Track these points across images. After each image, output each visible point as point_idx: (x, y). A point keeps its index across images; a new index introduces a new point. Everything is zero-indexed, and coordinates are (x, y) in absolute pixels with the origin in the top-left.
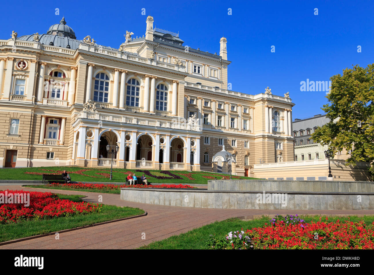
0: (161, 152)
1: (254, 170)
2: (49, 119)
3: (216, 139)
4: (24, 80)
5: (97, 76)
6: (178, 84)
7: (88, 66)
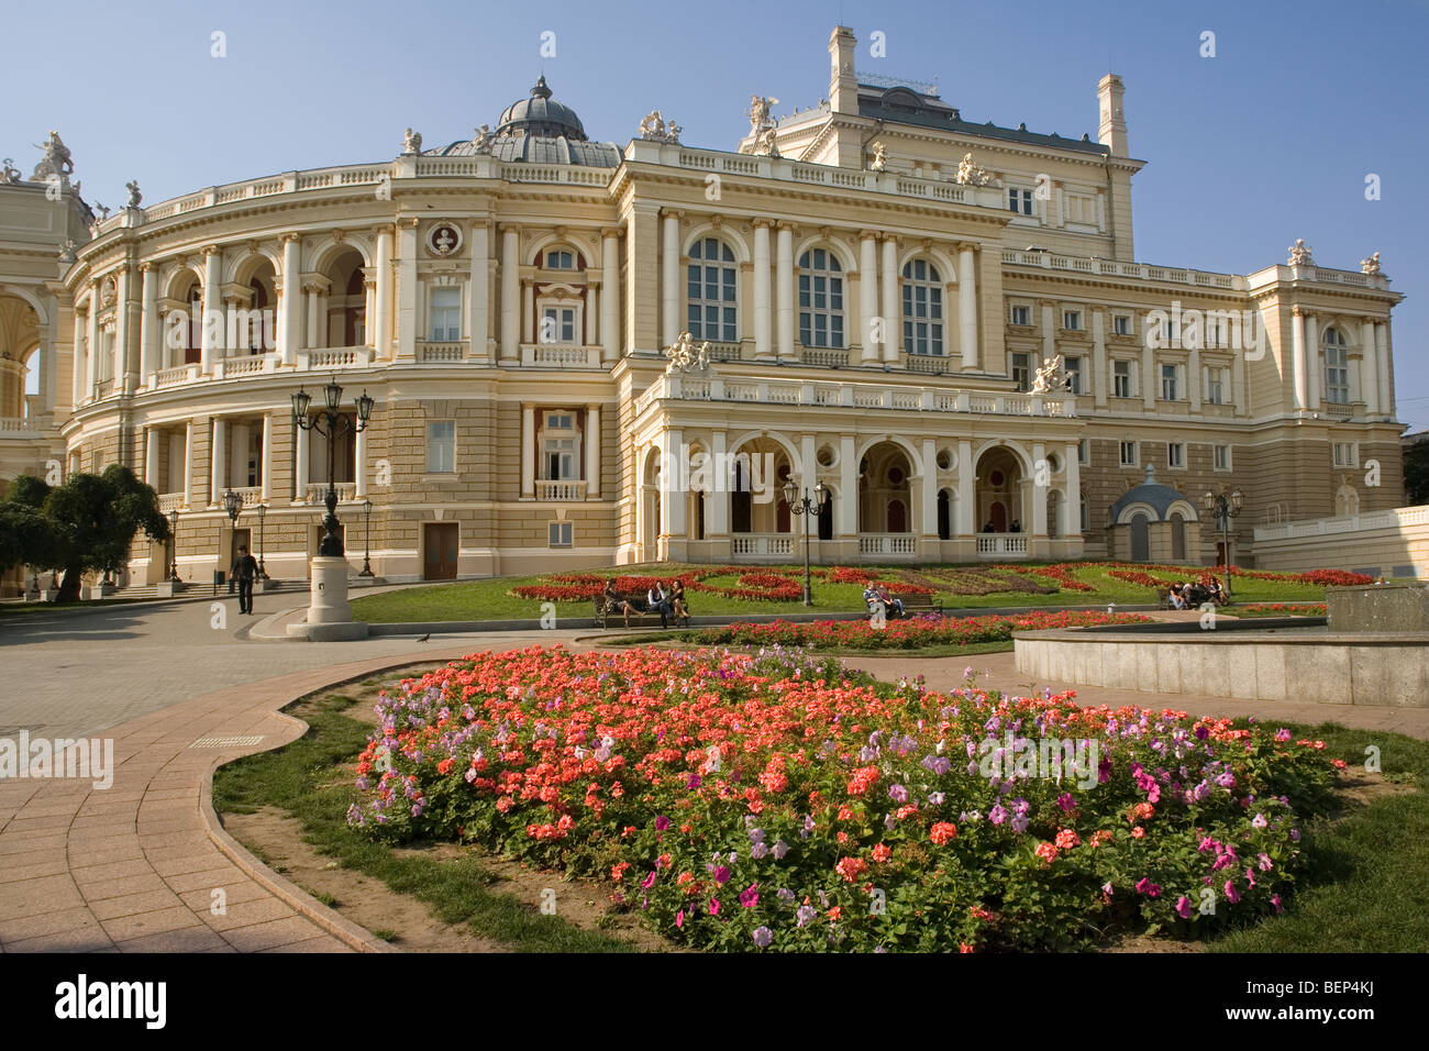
0: (944, 500)
1: (1254, 545)
2: (544, 412)
3: (1112, 445)
4: (456, 289)
5: (695, 251)
6: (977, 253)
7: (662, 217)
